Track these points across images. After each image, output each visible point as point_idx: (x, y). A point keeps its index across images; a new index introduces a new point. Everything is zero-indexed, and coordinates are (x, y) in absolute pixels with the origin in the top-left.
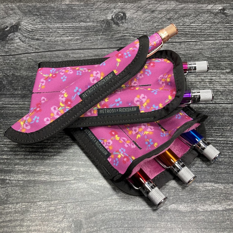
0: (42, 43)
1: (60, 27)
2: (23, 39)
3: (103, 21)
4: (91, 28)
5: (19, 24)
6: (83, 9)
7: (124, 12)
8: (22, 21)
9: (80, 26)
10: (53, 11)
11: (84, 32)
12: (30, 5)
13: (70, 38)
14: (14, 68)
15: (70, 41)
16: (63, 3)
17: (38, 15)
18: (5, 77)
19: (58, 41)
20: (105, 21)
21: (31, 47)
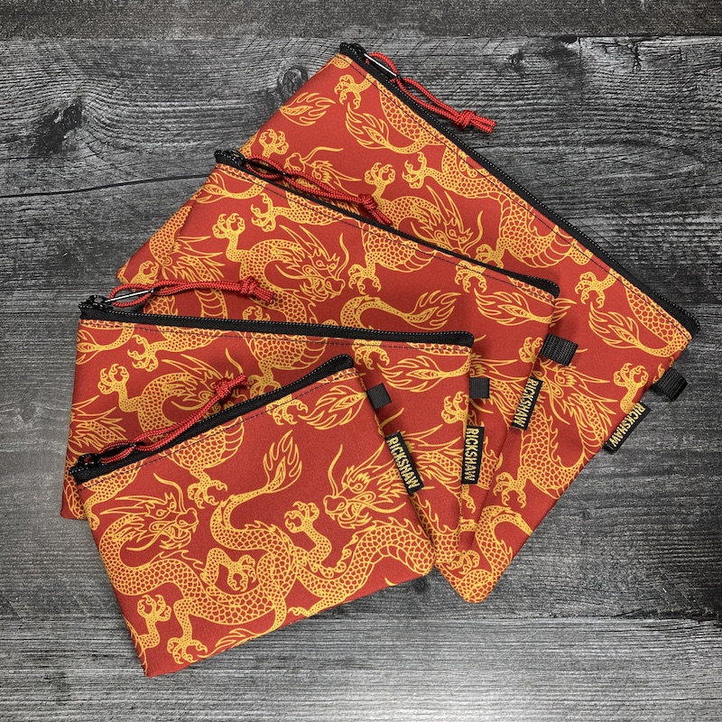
0: (136, 158)
1: (169, 112)
2: (96, 146)
3: (259, 93)
4: (235, 115)
5: (80, 102)
6: (214, 57)
7: (303, 65)
8: (86, 94)
9: (211, 110)
10: (149, 63)
11: (220, 127)
12: (94, 43)
13: (192, 143)
14: (93, 224)
15: (193, 152)
16: (168, 38)
17: (117, 78)
18: (79, 245)
19: (170, 154)
20: (263, 94)
21: (116, 168)
